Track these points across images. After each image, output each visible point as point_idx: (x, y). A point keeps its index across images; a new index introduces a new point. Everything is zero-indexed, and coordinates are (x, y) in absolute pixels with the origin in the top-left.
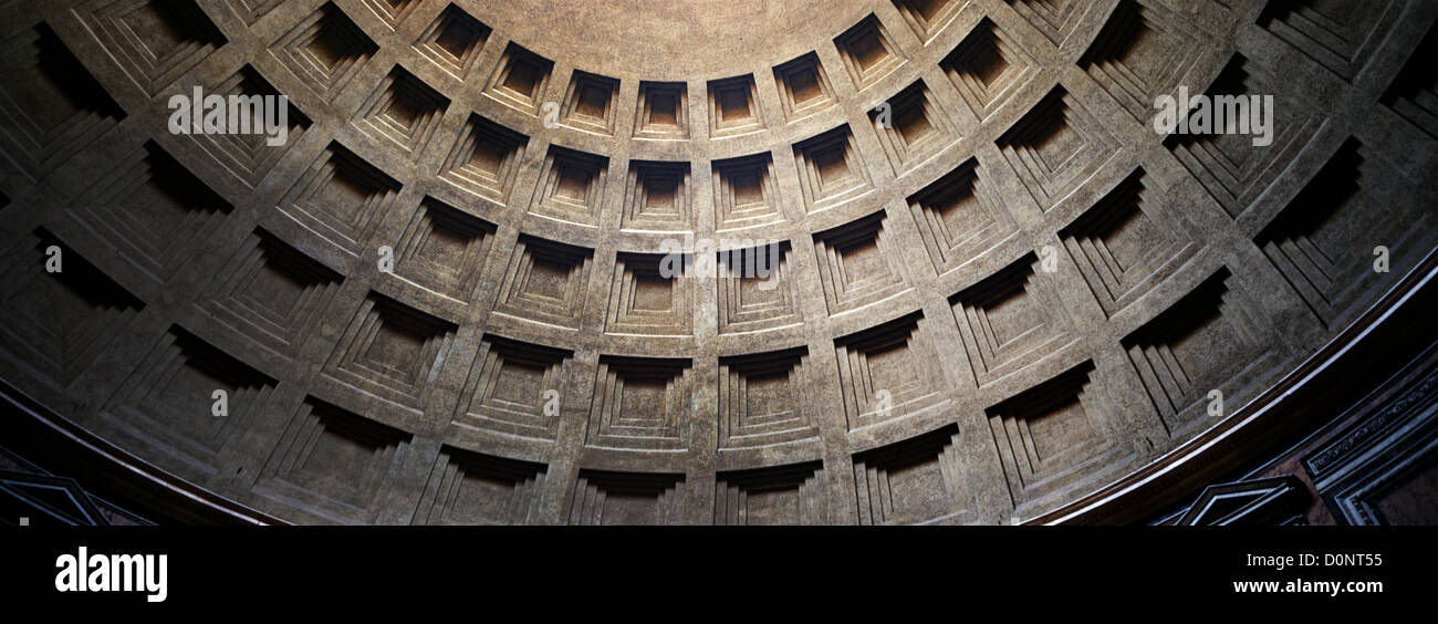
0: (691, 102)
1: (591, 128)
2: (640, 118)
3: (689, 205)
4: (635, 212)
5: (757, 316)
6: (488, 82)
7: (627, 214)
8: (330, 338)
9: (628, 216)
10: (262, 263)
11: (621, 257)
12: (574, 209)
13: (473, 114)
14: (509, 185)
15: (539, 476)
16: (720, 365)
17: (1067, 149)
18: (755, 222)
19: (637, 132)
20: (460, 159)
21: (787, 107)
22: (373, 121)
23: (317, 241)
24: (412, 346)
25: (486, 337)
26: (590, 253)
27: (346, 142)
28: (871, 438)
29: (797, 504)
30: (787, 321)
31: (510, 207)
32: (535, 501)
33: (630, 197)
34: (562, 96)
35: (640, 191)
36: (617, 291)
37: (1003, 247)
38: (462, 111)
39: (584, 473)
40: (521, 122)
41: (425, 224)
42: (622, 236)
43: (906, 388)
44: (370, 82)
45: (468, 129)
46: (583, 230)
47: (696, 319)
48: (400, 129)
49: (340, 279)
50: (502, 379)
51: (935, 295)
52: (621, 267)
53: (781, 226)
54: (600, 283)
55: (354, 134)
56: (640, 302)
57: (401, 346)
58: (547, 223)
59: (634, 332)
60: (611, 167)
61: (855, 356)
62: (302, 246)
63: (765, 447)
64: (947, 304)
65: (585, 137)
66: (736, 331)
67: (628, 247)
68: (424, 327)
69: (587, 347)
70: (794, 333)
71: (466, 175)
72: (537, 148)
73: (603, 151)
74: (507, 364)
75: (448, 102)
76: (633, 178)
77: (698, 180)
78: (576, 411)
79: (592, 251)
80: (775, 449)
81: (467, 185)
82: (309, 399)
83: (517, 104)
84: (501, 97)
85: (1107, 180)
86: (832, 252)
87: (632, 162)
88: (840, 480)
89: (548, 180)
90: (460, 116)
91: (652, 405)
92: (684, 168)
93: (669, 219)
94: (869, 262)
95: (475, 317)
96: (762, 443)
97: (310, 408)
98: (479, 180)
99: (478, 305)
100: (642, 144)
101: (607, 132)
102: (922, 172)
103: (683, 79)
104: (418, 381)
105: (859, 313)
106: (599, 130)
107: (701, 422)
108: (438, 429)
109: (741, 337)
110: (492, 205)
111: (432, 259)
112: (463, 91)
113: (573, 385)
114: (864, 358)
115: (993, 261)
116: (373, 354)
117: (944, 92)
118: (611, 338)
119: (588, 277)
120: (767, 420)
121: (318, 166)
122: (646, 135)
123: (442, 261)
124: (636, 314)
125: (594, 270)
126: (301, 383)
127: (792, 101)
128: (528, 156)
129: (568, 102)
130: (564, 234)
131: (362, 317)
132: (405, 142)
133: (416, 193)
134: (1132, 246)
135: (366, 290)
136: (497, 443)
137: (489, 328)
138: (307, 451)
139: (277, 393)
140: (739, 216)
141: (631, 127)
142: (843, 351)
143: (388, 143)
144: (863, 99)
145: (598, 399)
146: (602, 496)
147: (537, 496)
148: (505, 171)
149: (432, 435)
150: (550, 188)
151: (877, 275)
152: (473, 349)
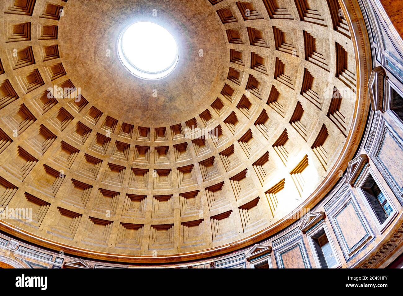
0: (183, 128)
1: (162, 140)
2: (173, 134)
3: (189, 152)
4: (178, 157)
5: (211, 176)
6: (137, 137)
7: (176, 158)
8: (121, 208)
9: (177, 158)
10: (103, 195)
11: (178, 169)
12: (164, 160)
13: (136, 146)
14: (148, 159)
15: (173, 226)
16: (206, 190)
17: (270, 123)
18: (205, 153)
19: (173, 138)
20: (136, 156)
21: (205, 123)
22: (115, 155)
23: (112, 187)
24: (139, 203)
25: (154, 196)
26: (171, 170)
27: (111, 162)
28: (242, 202)
29: (229, 221)
30: (218, 176)
31: (150, 164)
32: (173, 233)
33: (176, 154)
34: (154, 135)
35: (178, 151)
36: (179, 177)
37: (261, 150)
38: (133, 146)
39: (182, 223)
40: (147, 144)
41: (134, 174)
42: (177, 164)
43: (248, 188)
44: (112, 147)
45: (136, 149)
46: (168, 165)
47: (198, 179)
48: (122, 154)
49: (119, 193)
50: (160, 205)
51: (249, 164)
52: (178, 171)
53: (211, 152)
54: (175, 176)
55: (112, 160)
56: (185, 178)
57: (136, 204)
58: (159, 165)
59: (185, 186)
60: (169, 148)
61: (235, 181)
62: (109, 189)
63: (219, 208)
64: (252, 166)
65: (162, 143)
66: (208, 180)
67: (179, 166)
68: (140, 198)
69: (176, 193)
70: (220, 178)
71: (139, 160)
72: (152, 149)
73: (167, 145)
74: (160, 201)
75: (130, 145)
76: (175, 149)
77: (190, 146)
78: (177, 209)
79: (171, 169)
80: (222, 209)
81: (140, 162)
82: (121, 223)
83: (145, 140)
84: (141, 140)
85: (279, 132)
86: (224, 156)
87: (174, 145)
88: (236, 214)
89: (157, 155)
90: (133, 147)
91: (193, 202)
92: (186, 144)
93: (186, 157)
94: (233, 157)
95: (150, 192)
96: (219, 207)
97: (122, 225)
98: (142, 160)
99: (150, 189)
100: (175, 141)
101: (166, 140)
102: (239, 134)
103: (179, 123)
104: (142, 211)
105: (233, 171)
106: (164, 140)
107: (205, 205)
108: (149, 221)
109: (209, 182)
110: (146, 165)
111: (137, 181)
112: (132, 141)
113: (175, 203)
114: (237, 182)
115: (260, 155)
116: (131, 207)
117: (239, 114)
118: (180, 189)
119: (172, 175)
120: (219, 201)
121: (107, 169)
122: (175, 138)
123: (140, 181)
124: (185, 181)
125: (173, 174)
126: (118, 221)
127: (206, 121)
128: (151, 151)
129: (156, 136)
130: (164, 167)
131: (126, 200)
132: (123, 157)
133: (129, 168)
134: (289, 147)
135: (125, 194)
136: (162, 221)
137: (153, 194)
138: (124, 235)
139: (114, 224)
140: (202, 152)
141: (171, 137)
142: (232, 181)
143: (120, 159)
144: (222, 118)
145: (181, 205)
146: (187, 227)
147: (173, 231)
148: (147, 156)
149: (148, 223)
150: (158, 156)
151: (236, 160)
152: (151, 200)
